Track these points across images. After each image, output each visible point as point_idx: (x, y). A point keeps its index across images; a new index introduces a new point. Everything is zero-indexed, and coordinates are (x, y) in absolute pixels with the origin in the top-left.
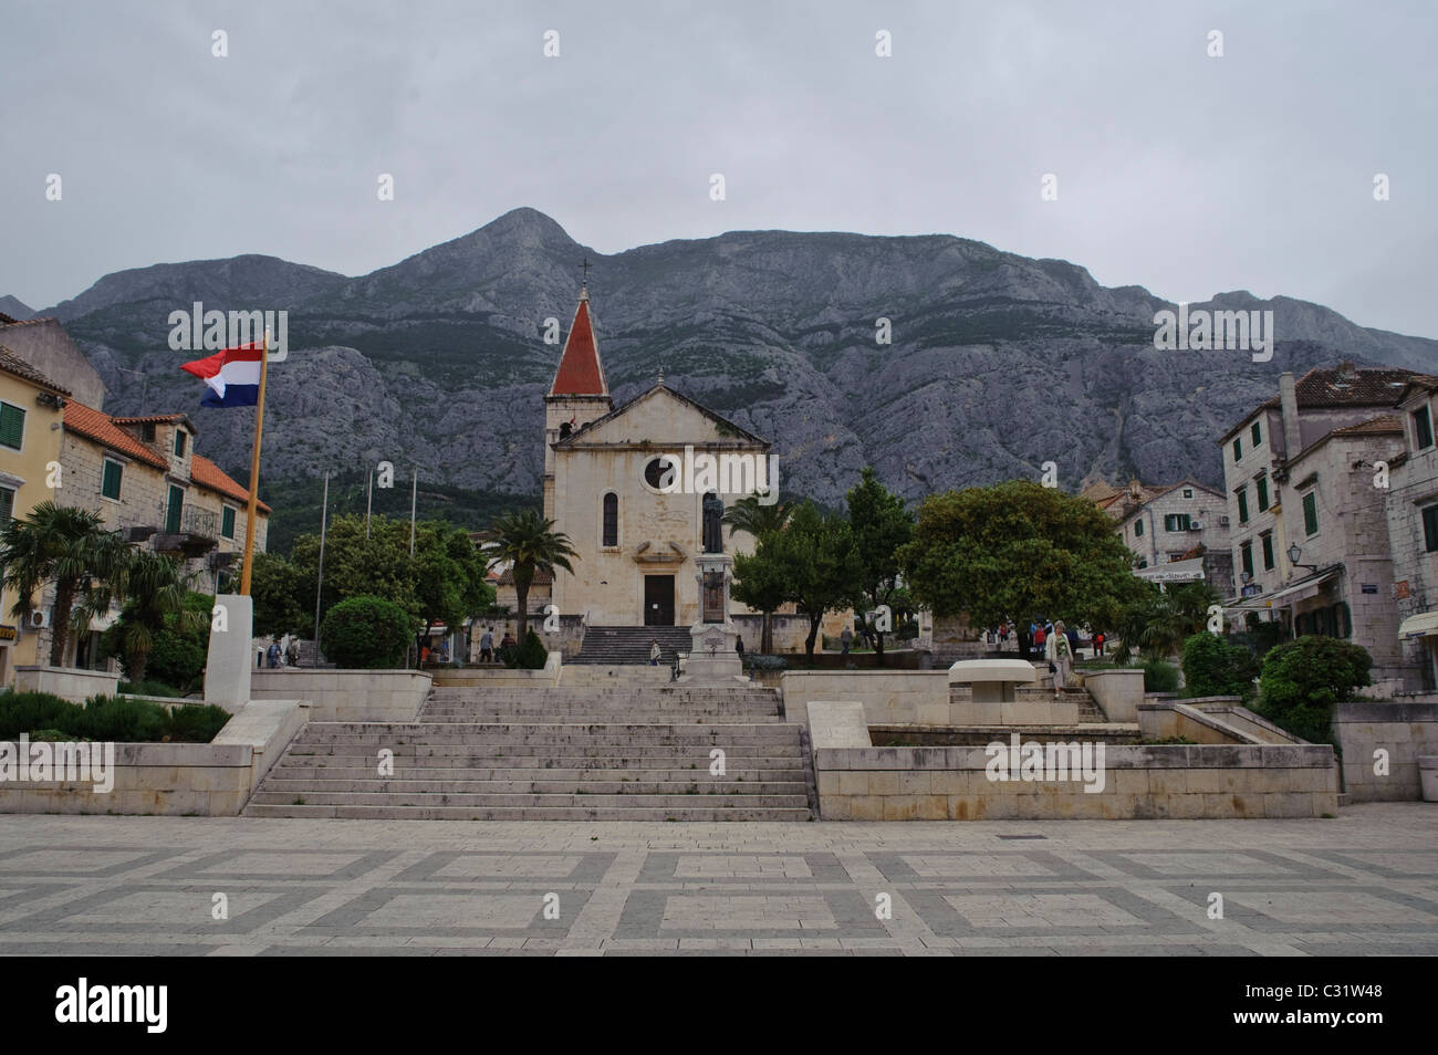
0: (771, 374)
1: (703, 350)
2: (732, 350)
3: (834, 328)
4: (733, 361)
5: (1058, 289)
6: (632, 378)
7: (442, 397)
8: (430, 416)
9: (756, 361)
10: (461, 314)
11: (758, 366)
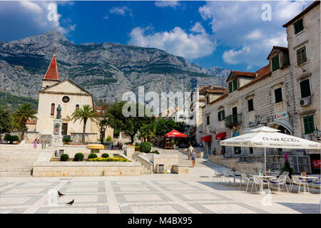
0: (114, 77)
1: (99, 70)
2: (105, 70)
3: (130, 67)
4: (105, 73)
5: (179, 63)
6: (80, 75)
7: (30, 75)
8: (26, 80)
9: (110, 73)
10: (36, 55)
11: (111, 75)
